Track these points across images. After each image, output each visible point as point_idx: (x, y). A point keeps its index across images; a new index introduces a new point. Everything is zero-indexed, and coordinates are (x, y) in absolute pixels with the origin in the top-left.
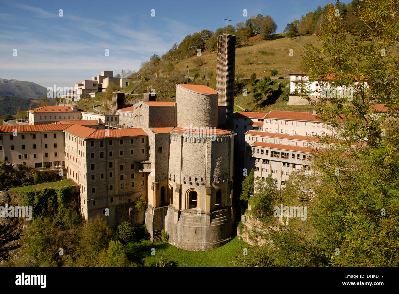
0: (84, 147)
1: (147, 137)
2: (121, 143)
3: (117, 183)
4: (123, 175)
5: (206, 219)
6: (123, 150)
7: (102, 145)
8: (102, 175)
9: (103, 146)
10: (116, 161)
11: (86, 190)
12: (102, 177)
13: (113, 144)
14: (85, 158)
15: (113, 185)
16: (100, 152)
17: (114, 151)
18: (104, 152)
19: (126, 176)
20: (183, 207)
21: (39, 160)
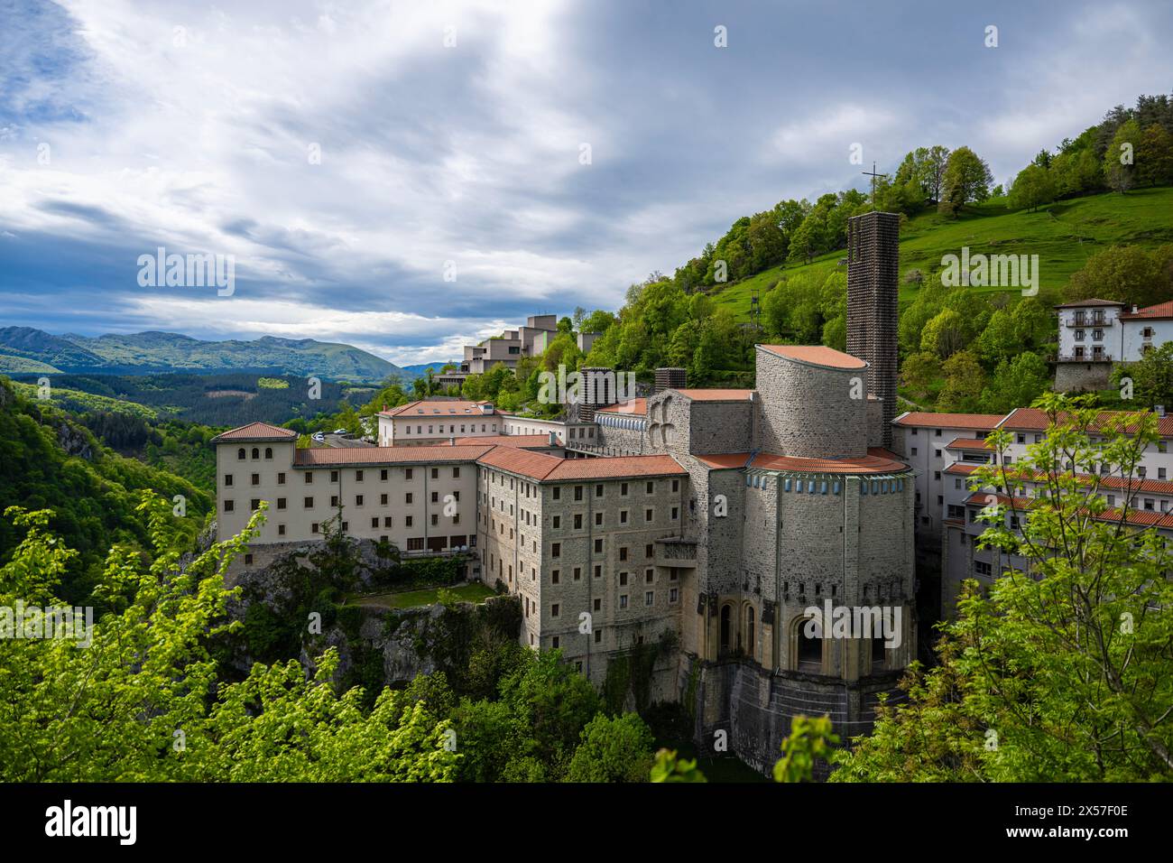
0: (535, 500)
1: (686, 476)
2: (624, 492)
3: (611, 593)
4: (626, 574)
5: (848, 700)
6: (628, 509)
7: (578, 497)
8: (577, 571)
9: (581, 499)
10: (612, 537)
11: (538, 608)
12: (577, 576)
13: (604, 494)
14: (538, 529)
15: (602, 597)
16: (574, 513)
17: (606, 513)
18: (584, 513)
19: (634, 575)
20: (784, 664)
21: (417, 531)
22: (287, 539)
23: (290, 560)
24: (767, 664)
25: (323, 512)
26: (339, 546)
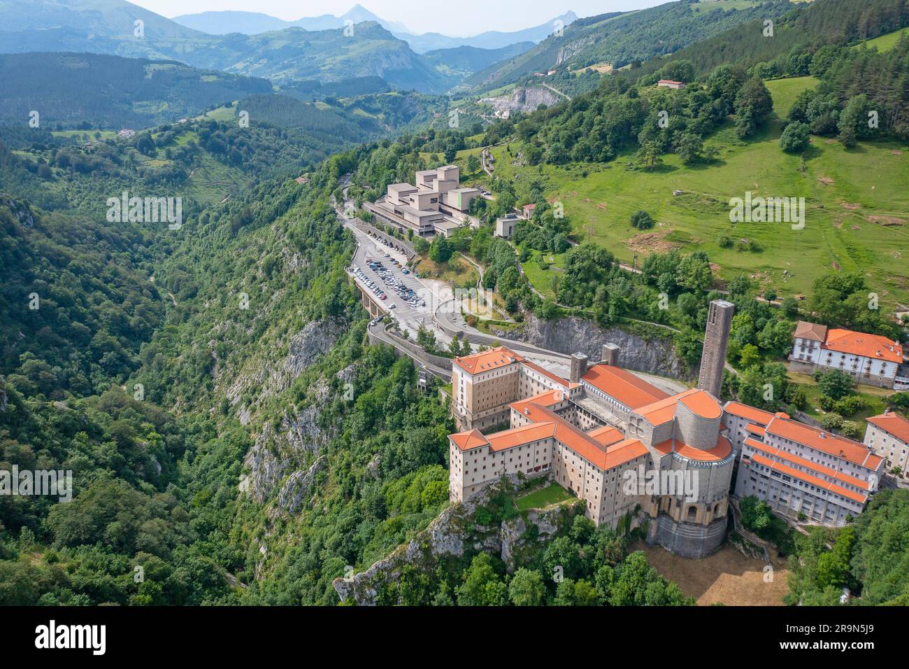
0: (598, 474)
1: (649, 454)
5: (704, 531)
8: (611, 495)
9: (615, 472)
11: (598, 509)
13: (622, 468)
14: (600, 484)
18: (615, 476)
20: (682, 519)
21: (531, 466)
22: (486, 479)
23: (488, 487)
24: (676, 519)
25: (499, 467)
26: (505, 479)
